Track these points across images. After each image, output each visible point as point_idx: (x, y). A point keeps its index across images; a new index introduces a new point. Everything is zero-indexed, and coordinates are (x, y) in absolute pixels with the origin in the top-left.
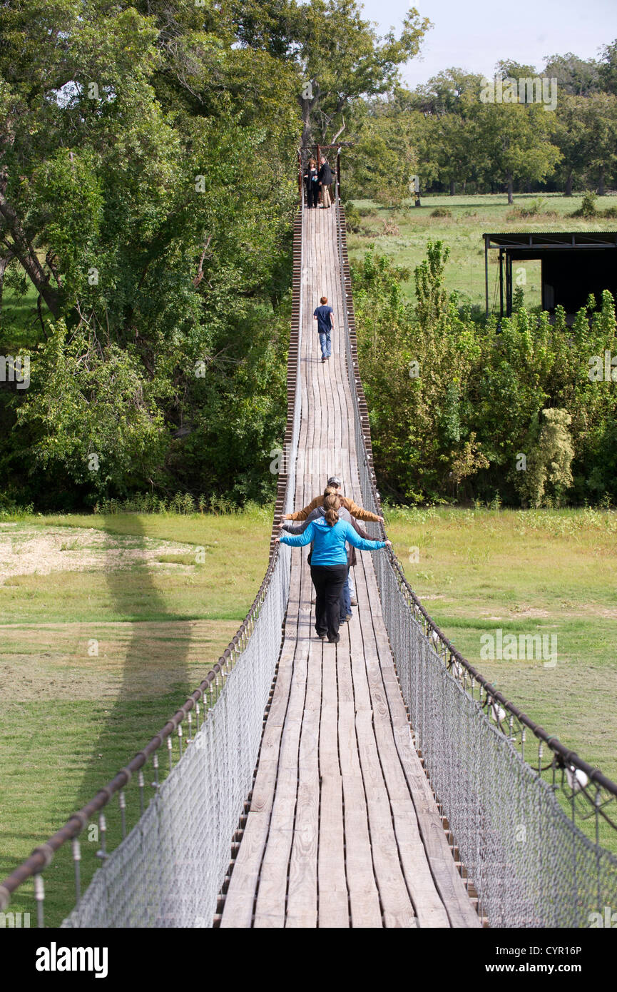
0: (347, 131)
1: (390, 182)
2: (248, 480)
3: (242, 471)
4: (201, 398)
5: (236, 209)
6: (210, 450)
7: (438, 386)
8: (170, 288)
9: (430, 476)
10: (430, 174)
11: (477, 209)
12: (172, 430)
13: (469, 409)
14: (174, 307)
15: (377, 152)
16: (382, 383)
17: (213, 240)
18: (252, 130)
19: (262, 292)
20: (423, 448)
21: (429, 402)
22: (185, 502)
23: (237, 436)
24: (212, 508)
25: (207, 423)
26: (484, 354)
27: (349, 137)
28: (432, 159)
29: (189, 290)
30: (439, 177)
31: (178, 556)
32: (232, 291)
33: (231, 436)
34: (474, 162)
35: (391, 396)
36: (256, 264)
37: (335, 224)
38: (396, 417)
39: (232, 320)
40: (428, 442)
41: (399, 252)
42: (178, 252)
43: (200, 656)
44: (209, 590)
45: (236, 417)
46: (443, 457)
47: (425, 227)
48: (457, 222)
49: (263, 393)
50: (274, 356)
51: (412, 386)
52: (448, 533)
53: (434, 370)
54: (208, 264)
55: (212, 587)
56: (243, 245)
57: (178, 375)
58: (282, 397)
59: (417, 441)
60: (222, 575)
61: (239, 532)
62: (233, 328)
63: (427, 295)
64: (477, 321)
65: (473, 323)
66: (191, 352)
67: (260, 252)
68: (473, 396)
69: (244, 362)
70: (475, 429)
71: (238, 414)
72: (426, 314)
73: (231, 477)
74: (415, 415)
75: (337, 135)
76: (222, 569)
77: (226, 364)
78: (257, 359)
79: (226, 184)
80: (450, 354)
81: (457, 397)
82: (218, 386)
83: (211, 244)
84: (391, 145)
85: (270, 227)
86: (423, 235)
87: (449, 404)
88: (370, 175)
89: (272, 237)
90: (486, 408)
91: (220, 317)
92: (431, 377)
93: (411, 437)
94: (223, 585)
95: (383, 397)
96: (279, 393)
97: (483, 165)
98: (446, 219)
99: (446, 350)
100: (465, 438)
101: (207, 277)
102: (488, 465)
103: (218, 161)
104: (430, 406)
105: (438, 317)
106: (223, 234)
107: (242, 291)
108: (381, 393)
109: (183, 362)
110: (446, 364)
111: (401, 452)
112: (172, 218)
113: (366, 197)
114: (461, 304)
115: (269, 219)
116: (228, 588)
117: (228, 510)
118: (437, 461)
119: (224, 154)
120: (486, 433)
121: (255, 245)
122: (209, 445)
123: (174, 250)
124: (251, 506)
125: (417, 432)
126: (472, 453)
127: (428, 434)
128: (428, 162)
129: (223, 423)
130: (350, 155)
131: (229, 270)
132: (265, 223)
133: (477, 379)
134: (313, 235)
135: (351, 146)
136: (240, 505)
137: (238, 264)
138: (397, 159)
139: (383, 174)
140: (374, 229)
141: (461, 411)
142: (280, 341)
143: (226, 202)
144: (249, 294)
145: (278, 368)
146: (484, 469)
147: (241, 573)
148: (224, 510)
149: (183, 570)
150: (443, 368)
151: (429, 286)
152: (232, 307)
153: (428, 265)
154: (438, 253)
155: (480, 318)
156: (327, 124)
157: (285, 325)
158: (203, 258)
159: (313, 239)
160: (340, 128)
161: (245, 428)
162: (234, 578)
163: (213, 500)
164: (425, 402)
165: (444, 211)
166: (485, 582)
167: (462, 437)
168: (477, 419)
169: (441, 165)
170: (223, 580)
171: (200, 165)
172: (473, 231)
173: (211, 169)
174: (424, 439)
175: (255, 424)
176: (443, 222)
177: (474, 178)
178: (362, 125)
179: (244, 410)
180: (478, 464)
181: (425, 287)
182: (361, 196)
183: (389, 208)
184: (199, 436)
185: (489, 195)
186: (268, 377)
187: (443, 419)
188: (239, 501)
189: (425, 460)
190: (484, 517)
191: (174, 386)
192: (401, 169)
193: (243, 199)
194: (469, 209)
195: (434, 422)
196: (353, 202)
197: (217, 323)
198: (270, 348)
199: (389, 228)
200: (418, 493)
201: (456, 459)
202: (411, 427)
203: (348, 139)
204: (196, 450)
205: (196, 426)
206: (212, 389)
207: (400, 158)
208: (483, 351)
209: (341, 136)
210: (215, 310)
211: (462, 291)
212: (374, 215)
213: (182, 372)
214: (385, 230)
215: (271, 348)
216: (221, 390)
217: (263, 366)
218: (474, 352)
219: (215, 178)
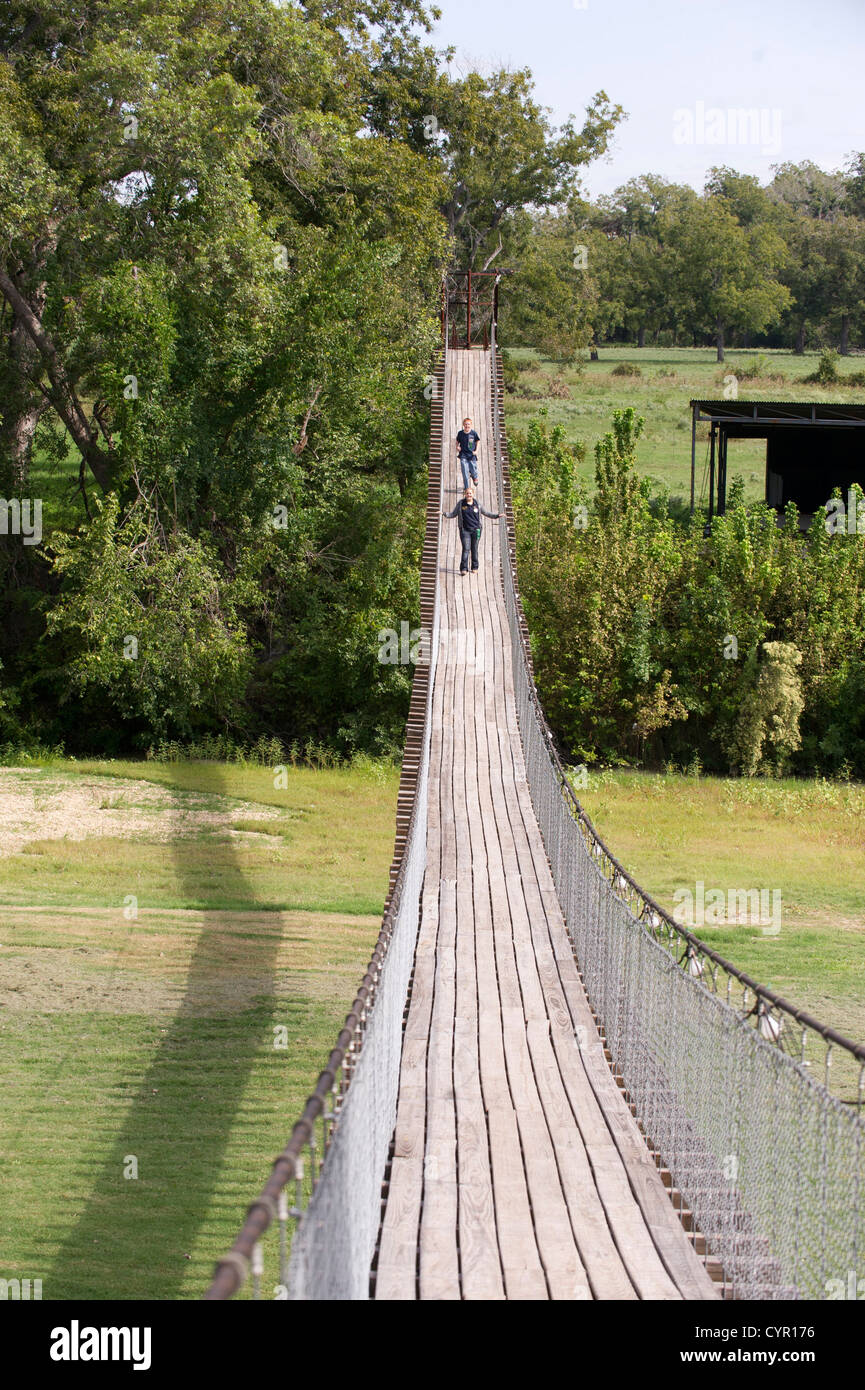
0: (505, 254)
1: (560, 326)
2: (358, 723)
3: (351, 709)
4: (298, 609)
5: (356, 352)
6: (307, 679)
7: (622, 605)
8: (262, 457)
9: (606, 728)
10: (612, 317)
11: (676, 367)
12: (257, 651)
13: (663, 639)
14: (266, 482)
15: (545, 284)
16: (546, 598)
17: (323, 394)
18: (382, 246)
19: (386, 467)
20: (598, 688)
21: (610, 627)
22: (271, 749)
23: (346, 662)
24: (308, 759)
25: (307, 645)
26: (686, 565)
27: (506, 262)
28: (616, 296)
29: (289, 461)
30: (625, 322)
31: (260, 823)
32: (346, 465)
33: (337, 662)
34: (672, 303)
35: (557, 616)
36: (380, 429)
37: (489, 380)
38: (563, 644)
39: (345, 504)
40: (605, 681)
41: (570, 422)
42: (275, 407)
43: (292, 960)
44: (301, 871)
45: (345, 636)
46: (625, 702)
47: (605, 388)
48: (648, 384)
49: (382, 604)
50: (400, 555)
51: (587, 604)
52: (628, 806)
53: (617, 583)
54: (313, 426)
55: (309, 867)
56: (362, 403)
57: (267, 576)
58: (409, 610)
59: (591, 679)
60: (322, 851)
61: (343, 793)
62: (345, 514)
63: (611, 481)
64: (677, 518)
65: (671, 521)
66: (287, 545)
67: (387, 412)
68: (669, 620)
69: (359, 561)
70: (671, 666)
71: (348, 633)
72: (609, 507)
73: (335, 718)
74: (588, 644)
75: (491, 259)
76: (320, 844)
77: (334, 563)
78: (377, 559)
79: (344, 318)
80: (639, 562)
81: (647, 621)
82: (321, 594)
83: (319, 400)
84: (564, 274)
85: (401, 380)
86: (603, 399)
87: (637, 631)
88: (533, 314)
89: (403, 394)
90: (686, 637)
91: (328, 499)
92: (613, 592)
93: (583, 673)
94: (321, 865)
95: (547, 617)
96: (404, 605)
97: (684, 307)
98: (633, 378)
99: (635, 556)
100: (656, 678)
101: (312, 443)
102: (686, 716)
103: (335, 286)
104: (610, 632)
105: (624, 512)
106: (336, 386)
107: (359, 465)
108: (544, 612)
109: (276, 558)
110: (634, 576)
111: (568, 694)
112: (268, 361)
113: (526, 345)
114: (654, 494)
115: (400, 369)
116: (328, 869)
117: (330, 762)
118: (617, 707)
119: (343, 277)
120: (686, 672)
121: (380, 403)
122: (306, 673)
123: (269, 405)
124: (361, 759)
125: (590, 667)
126: (666, 698)
127: (606, 670)
128: (611, 300)
129: (327, 643)
130: (508, 286)
131: (342, 435)
132: (394, 374)
133: (675, 598)
134: (459, 394)
135: (509, 275)
136: (347, 756)
137: (355, 428)
138: (571, 295)
139: (550, 314)
140: (536, 387)
141: (652, 641)
142: (408, 535)
143: (344, 341)
144: (370, 469)
145: (404, 571)
146: (680, 720)
147: (347, 849)
148: (324, 762)
149: (266, 842)
150: (629, 581)
151: (615, 469)
152: (344, 486)
153: (614, 441)
154: (628, 425)
155: (681, 516)
156: (478, 243)
157: (416, 514)
158: (308, 419)
159: (458, 399)
160: (494, 249)
161: (357, 652)
162: (337, 856)
163: (309, 747)
164: (603, 626)
165: (630, 368)
166: (680, 875)
167: (652, 676)
168: (673, 652)
169: (627, 305)
170: (322, 858)
171: (309, 291)
172: (669, 396)
173: (325, 298)
174: (601, 677)
175: (370, 647)
176: (628, 382)
177: (672, 324)
178: (525, 246)
179: (356, 627)
180: (672, 714)
181: (608, 470)
182: (520, 343)
183: (558, 362)
184: (294, 660)
185: (691, 349)
186: (390, 583)
187: (627, 650)
188: (345, 752)
189: (601, 705)
190: (679, 786)
191: (262, 590)
192: (577, 308)
193: (367, 340)
194: (664, 367)
195: (615, 655)
196: (509, 350)
197: (324, 507)
198: (395, 543)
199: (556, 388)
200: (589, 750)
201: (643, 705)
202: (583, 660)
203: (505, 264)
204: (288, 679)
205: (290, 647)
206: (313, 597)
207: (574, 294)
208: (684, 560)
209: (496, 260)
210: (322, 491)
211: (658, 477)
212: (535, 369)
213: (273, 572)
214: (550, 389)
215: (397, 544)
216: (327, 599)
217: (385, 569)
218: (673, 561)
219: (330, 309)
